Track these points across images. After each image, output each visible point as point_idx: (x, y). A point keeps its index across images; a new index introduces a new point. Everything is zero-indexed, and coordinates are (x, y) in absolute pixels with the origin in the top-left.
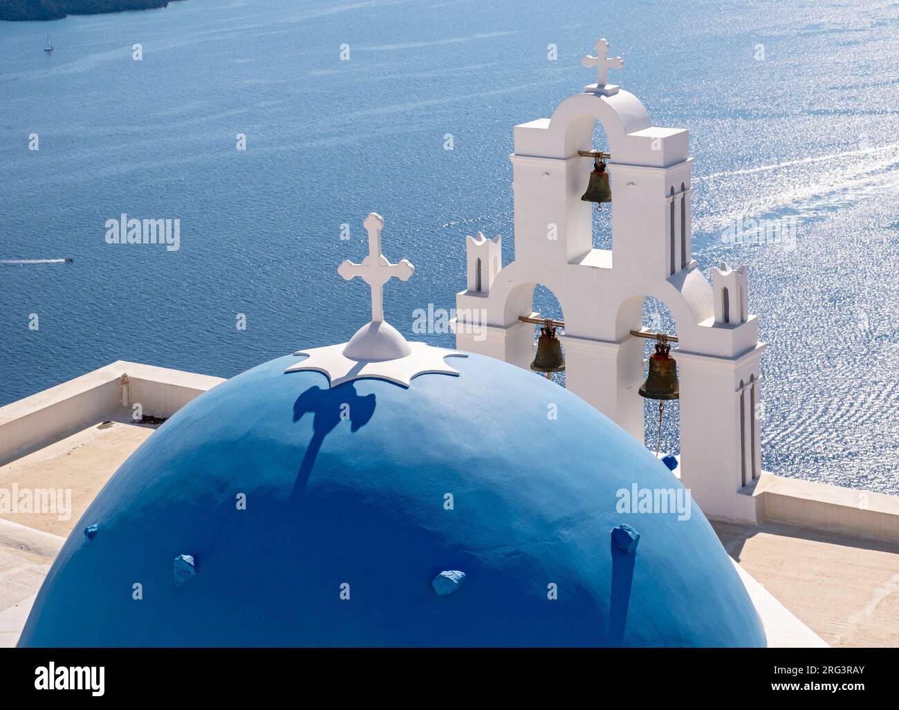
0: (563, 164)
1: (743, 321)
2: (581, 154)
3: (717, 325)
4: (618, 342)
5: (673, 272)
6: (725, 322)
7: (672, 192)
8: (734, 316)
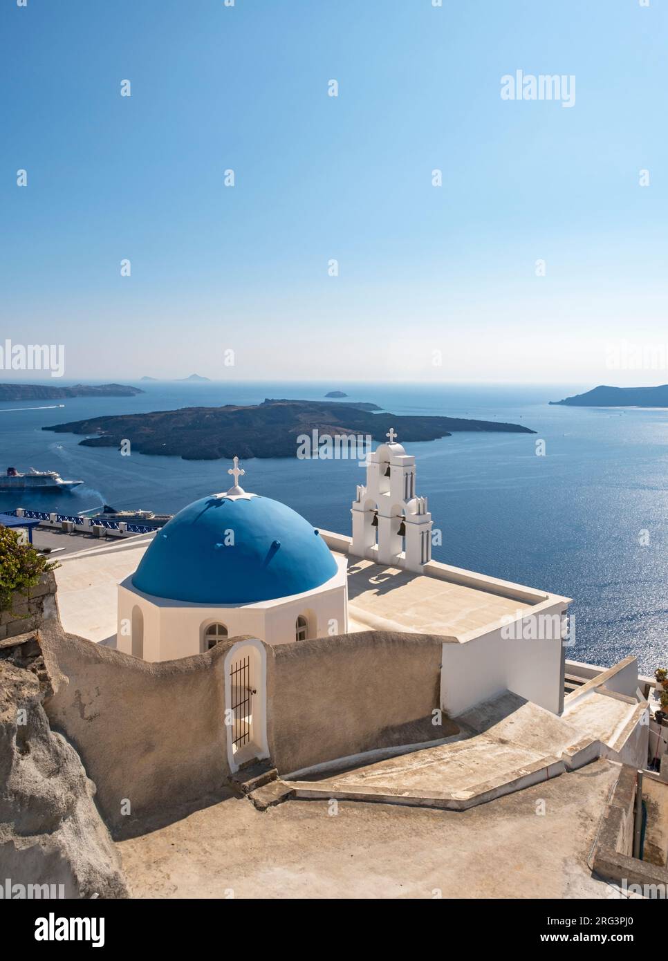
0: (378, 465)
1: (424, 514)
2: (386, 462)
3: (417, 514)
4: (391, 518)
5: (406, 498)
6: (419, 514)
7: (407, 474)
8: (421, 512)
